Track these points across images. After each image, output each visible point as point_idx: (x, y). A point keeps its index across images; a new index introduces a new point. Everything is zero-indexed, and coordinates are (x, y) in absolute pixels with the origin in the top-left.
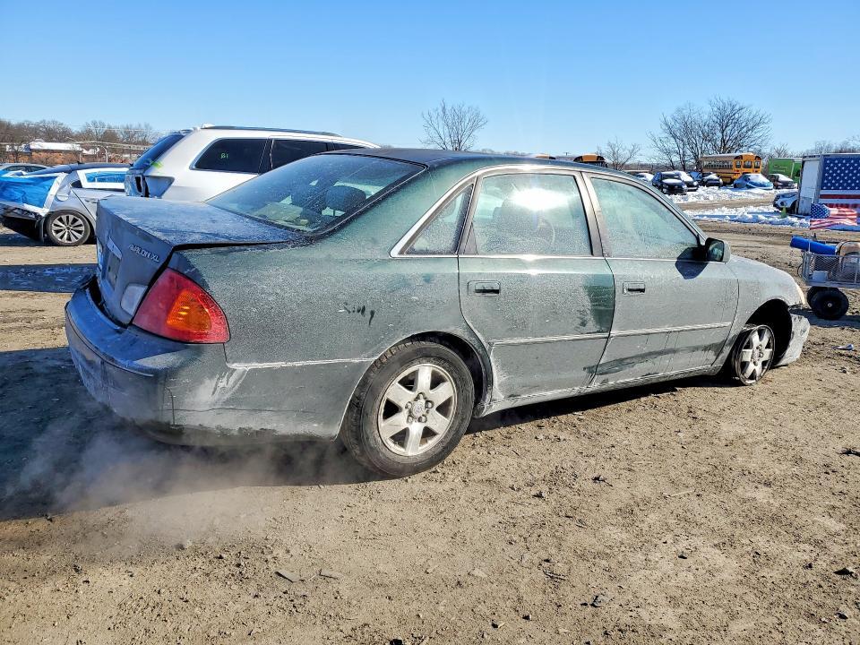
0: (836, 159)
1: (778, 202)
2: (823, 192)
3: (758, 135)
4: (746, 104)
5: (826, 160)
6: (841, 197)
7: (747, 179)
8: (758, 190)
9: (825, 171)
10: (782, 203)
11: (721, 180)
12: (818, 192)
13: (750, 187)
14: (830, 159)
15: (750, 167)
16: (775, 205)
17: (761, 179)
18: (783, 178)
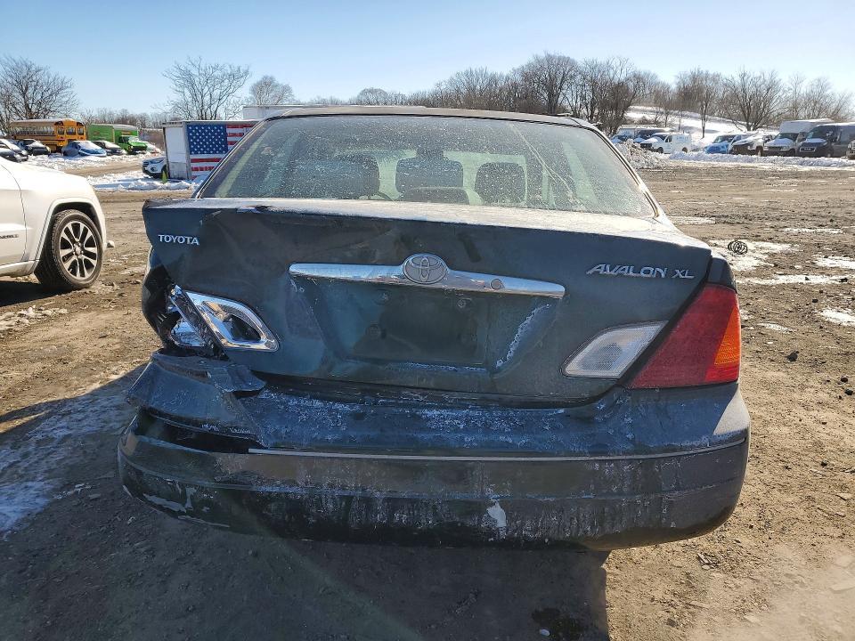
0: (197, 126)
1: (148, 168)
2: (194, 157)
3: (65, 99)
4: (44, 66)
5: (188, 126)
6: (208, 160)
7: (76, 146)
8: (93, 158)
9: (190, 137)
10: (152, 169)
11: (48, 148)
12: (188, 158)
13: (84, 155)
14: (191, 126)
15: (75, 134)
16: (146, 172)
17: (92, 146)
18: (109, 145)
